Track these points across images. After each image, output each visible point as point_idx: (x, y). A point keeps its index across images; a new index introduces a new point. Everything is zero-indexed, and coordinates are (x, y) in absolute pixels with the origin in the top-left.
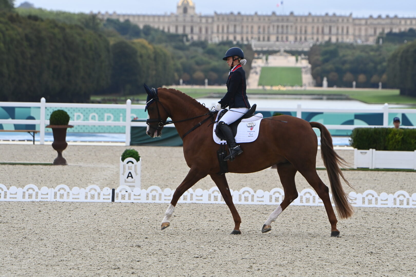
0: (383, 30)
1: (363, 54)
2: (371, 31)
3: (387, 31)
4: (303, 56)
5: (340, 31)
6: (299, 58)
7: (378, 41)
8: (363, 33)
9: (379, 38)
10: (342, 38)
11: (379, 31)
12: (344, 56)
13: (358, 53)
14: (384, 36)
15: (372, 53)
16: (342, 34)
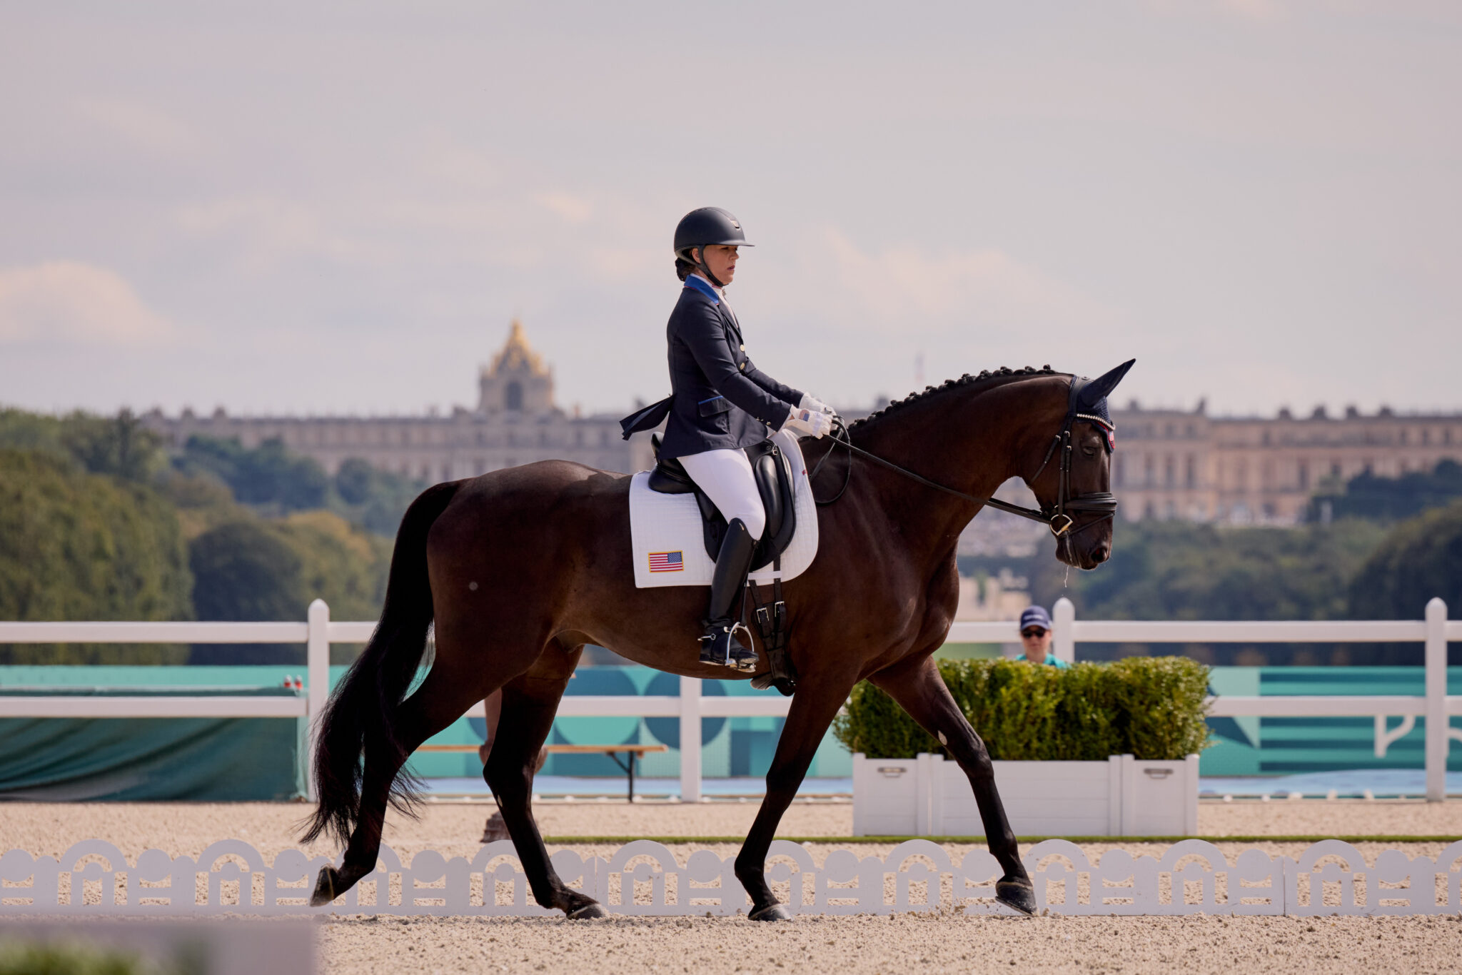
0: (1336, 470)
1: (1253, 567)
2: (1286, 473)
3: (1351, 469)
4: (1007, 578)
5: (1159, 473)
6: (992, 585)
7: (1312, 514)
8: (1254, 480)
9: (1317, 501)
10: (1170, 503)
11: (1318, 471)
12: (1173, 574)
13: (1231, 561)
14: (1341, 490)
15: (1288, 562)
16: (1169, 485)
